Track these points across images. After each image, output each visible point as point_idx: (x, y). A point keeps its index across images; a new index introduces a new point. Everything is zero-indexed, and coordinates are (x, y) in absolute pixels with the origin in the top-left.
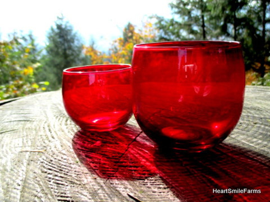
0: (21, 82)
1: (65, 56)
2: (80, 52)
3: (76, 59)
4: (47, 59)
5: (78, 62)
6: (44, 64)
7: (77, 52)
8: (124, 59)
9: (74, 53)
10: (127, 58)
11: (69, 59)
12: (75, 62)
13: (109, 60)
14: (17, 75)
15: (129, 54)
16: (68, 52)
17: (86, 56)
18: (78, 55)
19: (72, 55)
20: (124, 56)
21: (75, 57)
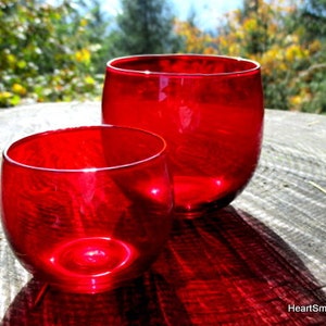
0: (71, 73)
1: (146, 33)
2: (169, 28)
3: (163, 41)
4: (117, 37)
5: (165, 45)
6: (112, 45)
7: (165, 29)
8: (238, 46)
9: (160, 30)
10: (245, 44)
11: (151, 38)
12: (160, 45)
13: (215, 45)
14: (67, 60)
15: (249, 38)
16: (152, 28)
17: (180, 37)
18: (167, 34)
19: (157, 32)
20: (238, 40)
21: (161, 37)
